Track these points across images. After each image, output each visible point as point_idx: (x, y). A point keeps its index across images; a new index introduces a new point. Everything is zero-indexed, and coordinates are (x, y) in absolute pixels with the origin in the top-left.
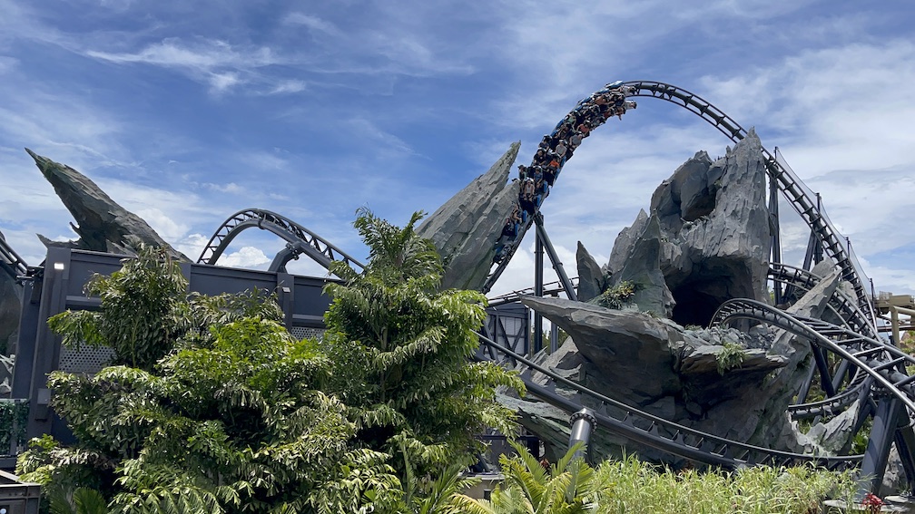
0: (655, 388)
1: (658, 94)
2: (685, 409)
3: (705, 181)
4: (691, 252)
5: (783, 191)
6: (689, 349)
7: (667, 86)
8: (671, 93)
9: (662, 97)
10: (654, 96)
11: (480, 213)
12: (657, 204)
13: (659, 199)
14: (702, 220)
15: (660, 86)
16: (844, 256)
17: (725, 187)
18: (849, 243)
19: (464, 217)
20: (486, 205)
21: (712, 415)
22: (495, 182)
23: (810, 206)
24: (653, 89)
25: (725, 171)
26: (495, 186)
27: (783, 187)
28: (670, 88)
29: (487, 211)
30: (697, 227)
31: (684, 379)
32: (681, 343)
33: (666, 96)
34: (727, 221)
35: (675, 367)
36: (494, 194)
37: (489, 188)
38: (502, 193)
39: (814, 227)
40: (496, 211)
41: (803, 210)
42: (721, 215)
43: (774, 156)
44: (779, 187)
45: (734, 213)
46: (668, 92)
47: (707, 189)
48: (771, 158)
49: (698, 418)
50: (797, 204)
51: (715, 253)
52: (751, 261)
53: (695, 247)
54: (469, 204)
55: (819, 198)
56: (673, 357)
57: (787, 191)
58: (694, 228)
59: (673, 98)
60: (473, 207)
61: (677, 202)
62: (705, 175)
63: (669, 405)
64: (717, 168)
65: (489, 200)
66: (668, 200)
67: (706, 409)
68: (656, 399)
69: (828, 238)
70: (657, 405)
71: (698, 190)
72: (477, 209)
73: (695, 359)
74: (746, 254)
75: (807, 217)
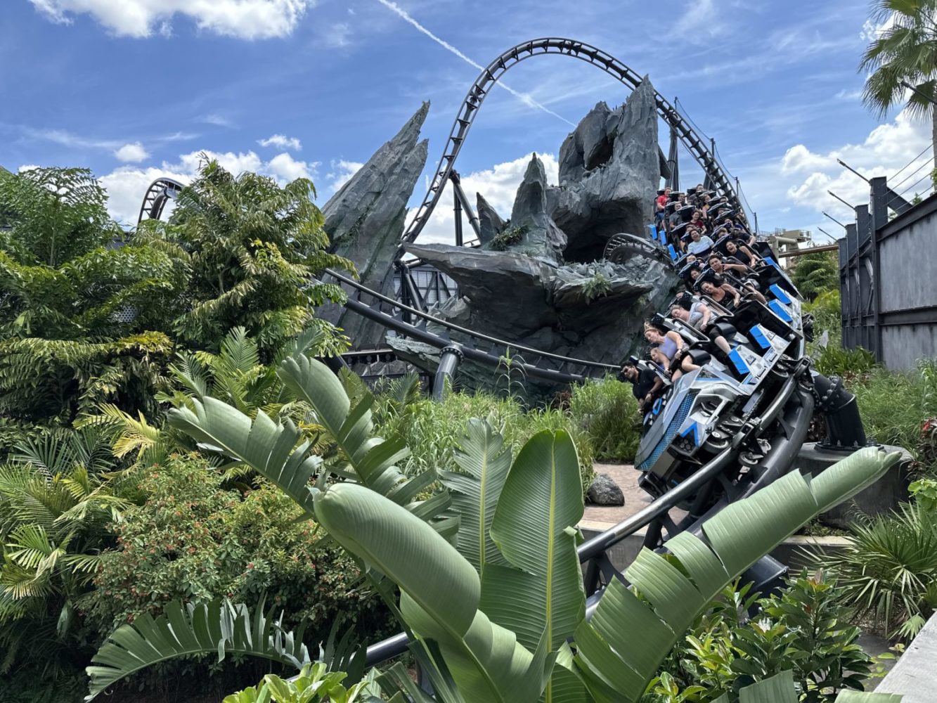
0: (532, 320)
1: (565, 50)
2: (563, 337)
3: (604, 130)
4: (589, 198)
5: (681, 138)
6: (559, 282)
7: (573, 42)
8: (578, 49)
9: (569, 54)
10: (561, 53)
11: (391, 172)
12: (564, 156)
13: (565, 152)
14: (600, 167)
15: (567, 42)
16: (733, 194)
17: (622, 134)
18: (738, 182)
19: (375, 177)
20: (396, 164)
21: (589, 341)
22: (406, 142)
23: (705, 151)
24: (561, 46)
25: (621, 119)
26: (405, 146)
27: (682, 134)
28: (576, 44)
29: (398, 170)
30: (596, 174)
31: (558, 310)
32: (552, 278)
33: (573, 52)
34: (621, 165)
35: (548, 300)
36: (404, 153)
37: (399, 148)
38: (412, 152)
39: (708, 171)
40: (406, 170)
41: (698, 155)
42: (617, 163)
43: (673, 106)
44: (678, 135)
45: (628, 158)
46: (574, 48)
47: (606, 137)
48: (670, 108)
49: (576, 344)
50: (694, 149)
51: (610, 197)
52: (643, 202)
53: (593, 193)
54: (380, 164)
55: (713, 143)
56: (545, 291)
57: (685, 139)
58: (593, 175)
59: (580, 54)
60: (384, 167)
61: (581, 153)
62: (604, 124)
63: (547, 336)
64: (614, 117)
65: (400, 159)
66: (573, 151)
67: (583, 336)
68: (534, 330)
69: (720, 179)
70: (536, 335)
71: (597, 140)
72: (387, 169)
73: (564, 291)
74: (637, 196)
75: (702, 161)
